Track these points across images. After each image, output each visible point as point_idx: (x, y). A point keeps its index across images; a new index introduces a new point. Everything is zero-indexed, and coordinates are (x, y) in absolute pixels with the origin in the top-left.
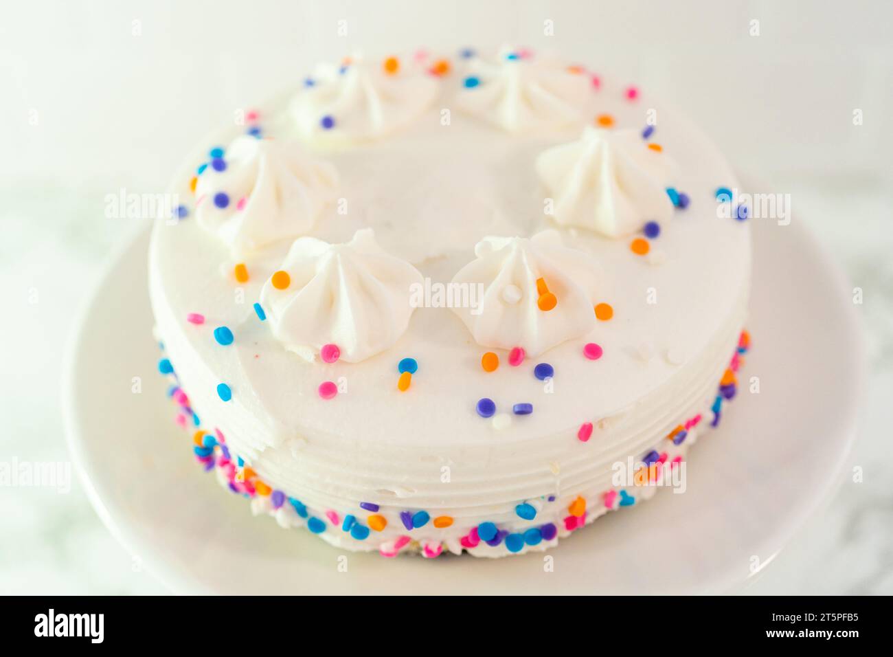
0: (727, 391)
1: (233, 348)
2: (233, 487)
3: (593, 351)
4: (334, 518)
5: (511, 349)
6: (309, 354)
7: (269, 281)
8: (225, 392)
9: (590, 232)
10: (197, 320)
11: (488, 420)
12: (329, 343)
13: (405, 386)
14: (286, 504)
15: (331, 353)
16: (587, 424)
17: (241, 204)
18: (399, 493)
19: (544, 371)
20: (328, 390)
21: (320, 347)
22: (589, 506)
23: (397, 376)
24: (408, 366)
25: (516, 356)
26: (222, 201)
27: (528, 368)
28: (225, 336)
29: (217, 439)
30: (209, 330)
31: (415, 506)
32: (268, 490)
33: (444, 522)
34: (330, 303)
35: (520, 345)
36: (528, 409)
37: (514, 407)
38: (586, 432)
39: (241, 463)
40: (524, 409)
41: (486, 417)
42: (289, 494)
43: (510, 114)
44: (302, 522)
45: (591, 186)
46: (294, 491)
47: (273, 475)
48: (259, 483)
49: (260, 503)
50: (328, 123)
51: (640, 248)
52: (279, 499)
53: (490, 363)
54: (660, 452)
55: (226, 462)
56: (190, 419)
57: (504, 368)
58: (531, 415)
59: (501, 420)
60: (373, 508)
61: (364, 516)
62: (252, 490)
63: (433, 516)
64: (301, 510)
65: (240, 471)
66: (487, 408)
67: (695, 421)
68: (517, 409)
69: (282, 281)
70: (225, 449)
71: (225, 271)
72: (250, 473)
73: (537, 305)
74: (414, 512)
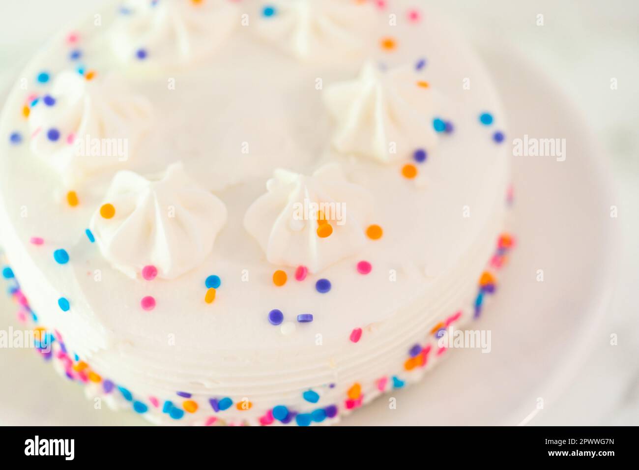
0: (487, 287)
1: (69, 267)
2: (69, 375)
3: (364, 267)
4: (155, 402)
5: (297, 267)
6: (133, 273)
7: (97, 211)
8: (64, 304)
9: (367, 159)
10: (38, 242)
11: (277, 327)
12: (148, 264)
13: (210, 299)
15: (150, 272)
16: (357, 329)
17: (70, 139)
18: (207, 385)
19: (323, 286)
20: (149, 303)
21: (142, 267)
22: (364, 389)
23: (205, 290)
24: (213, 282)
25: (301, 274)
26: (54, 135)
27: (310, 283)
28: (62, 257)
29: (55, 336)
30: (49, 252)
31: (221, 394)
32: (98, 379)
34: (147, 232)
35: (304, 264)
36: (309, 319)
37: (298, 316)
38: (356, 336)
39: (77, 358)
40: (306, 319)
41: (276, 325)
42: (116, 382)
43: (302, 44)
44: (128, 405)
45: (367, 120)
46: (121, 380)
47: (103, 368)
48: (92, 373)
49: (92, 389)
50: (142, 55)
51: (409, 172)
52: (109, 386)
53: (280, 279)
54: (423, 345)
55: (63, 355)
56: (28, 316)
57: (292, 282)
58: (311, 322)
59: (287, 327)
60: (188, 395)
61: (179, 402)
62: (85, 378)
63: (235, 401)
64: (128, 395)
65: (76, 364)
66: (276, 317)
67: (455, 317)
68: (300, 319)
69: (108, 212)
70: (63, 346)
71: (59, 196)
72: (84, 365)
73: (316, 233)
74: (220, 398)
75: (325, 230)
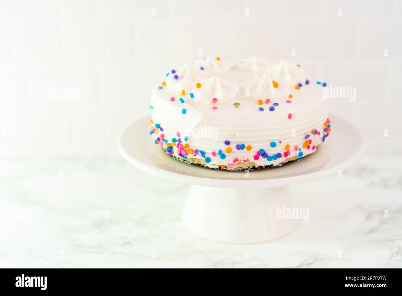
1: (185, 103)
2: (180, 155)
4: (214, 154)
5: (266, 99)
7: (195, 86)
8: (184, 111)
10: (173, 99)
11: (262, 112)
12: (214, 98)
13: (237, 107)
14: (199, 153)
15: (215, 100)
16: (290, 114)
17: (182, 77)
19: (276, 104)
20: (215, 108)
22: (291, 149)
25: (268, 102)
26: (176, 77)
27: (271, 104)
31: (240, 141)
32: (193, 151)
33: (249, 148)
34: (214, 90)
35: (269, 98)
36: (273, 108)
38: (290, 116)
39: (186, 139)
42: (200, 149)
48: (190, 149)
50: (202, 68)
52: (196, 152)
55: (179, 144)
56: (164, 142)
57: (264, 104)
58: (274, 110)
59: (265, 112)
60: (227, 143)
61: (224, 149)
63: (246, 145)
64: (204, 155)
68: (270, 109)
69: (199, 86)
70: (180, 140)
73: (273, 88)
74: (240, 144)
75: (276, 85)
